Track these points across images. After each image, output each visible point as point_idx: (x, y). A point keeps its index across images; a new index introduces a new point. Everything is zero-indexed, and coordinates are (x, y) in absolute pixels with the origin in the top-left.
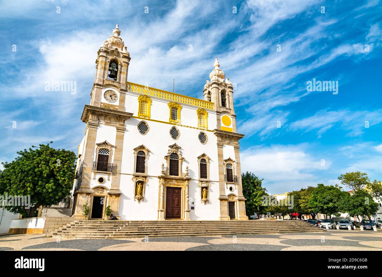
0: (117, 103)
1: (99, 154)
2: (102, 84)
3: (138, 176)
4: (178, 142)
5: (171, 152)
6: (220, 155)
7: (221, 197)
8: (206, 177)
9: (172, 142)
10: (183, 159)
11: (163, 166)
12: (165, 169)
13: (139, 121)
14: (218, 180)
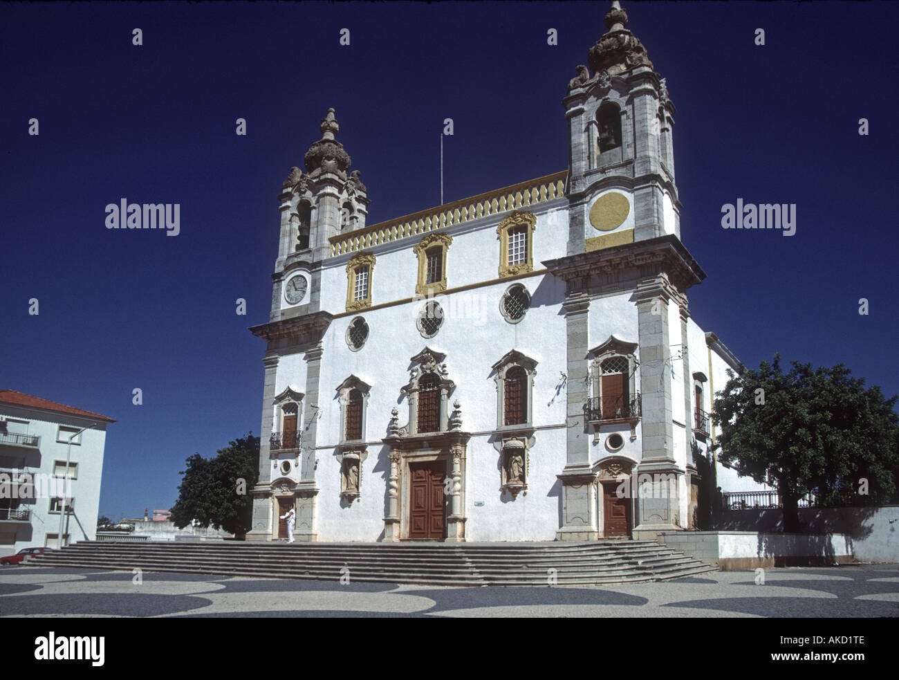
0: (306, 299)
1: (285, 417)
3: (348, 448)
5: (418, 374)
6: (576, 339)
7: (567, 474)
8: (524, 420)
9: (421, 345)
10: (449, 384)
11: (395, 414)
12: (403, 420)
13: (348, 321)
14: (563, 422)
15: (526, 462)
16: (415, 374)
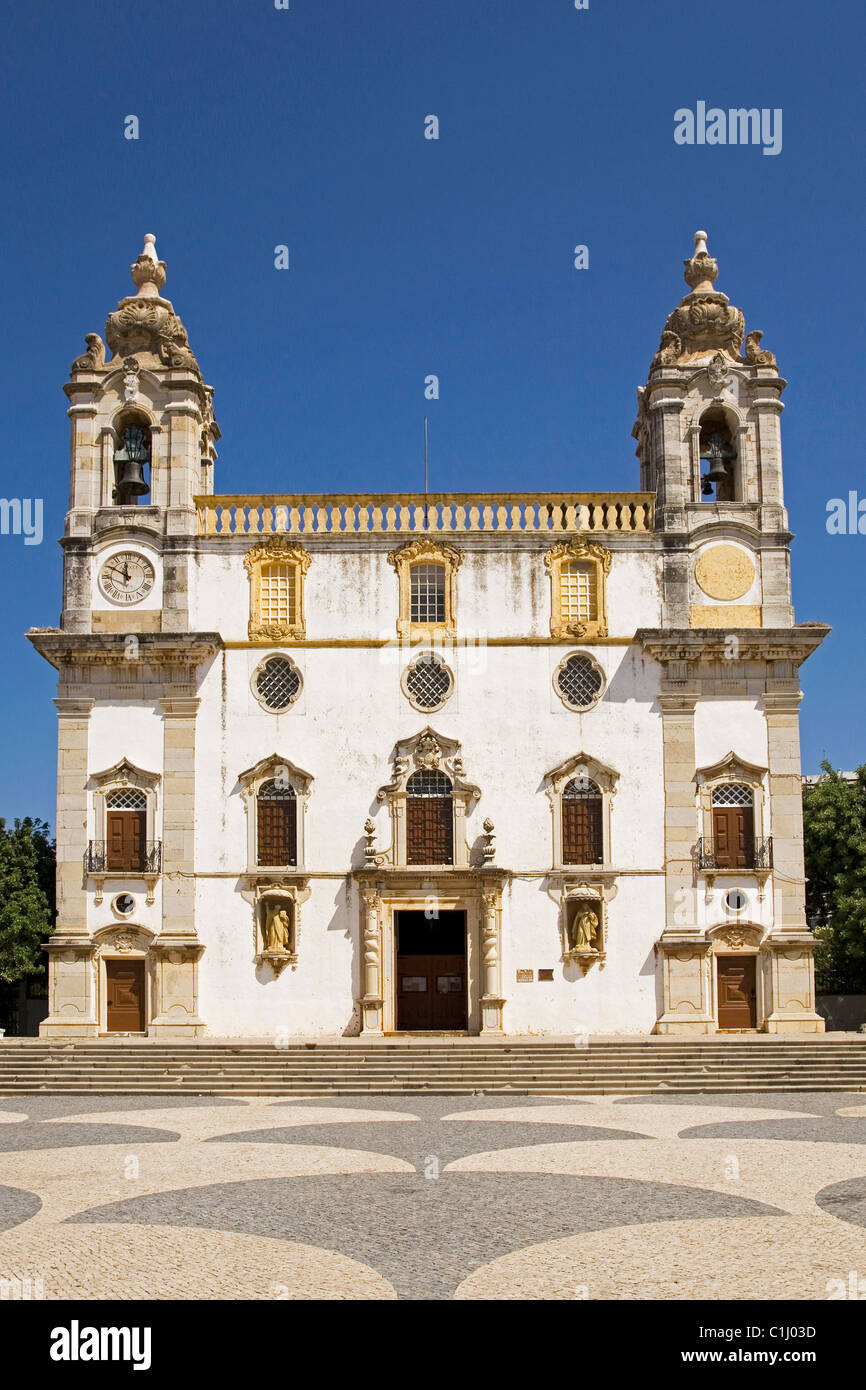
0: (154, 601)
1: (109, 813)
2: (89, 535)
3: (268, 878)
4: (443, 722)
5: (409, 769)
6: (677, 749)
7: (669, 940)
8: (597, 859)
9: (415, 723)
10: (471, 793)
11: (370, 831)
12: (382, 843)
13: (258, 658)
14: (658, 867)
15: (604, 921)
16: (403, 768)
